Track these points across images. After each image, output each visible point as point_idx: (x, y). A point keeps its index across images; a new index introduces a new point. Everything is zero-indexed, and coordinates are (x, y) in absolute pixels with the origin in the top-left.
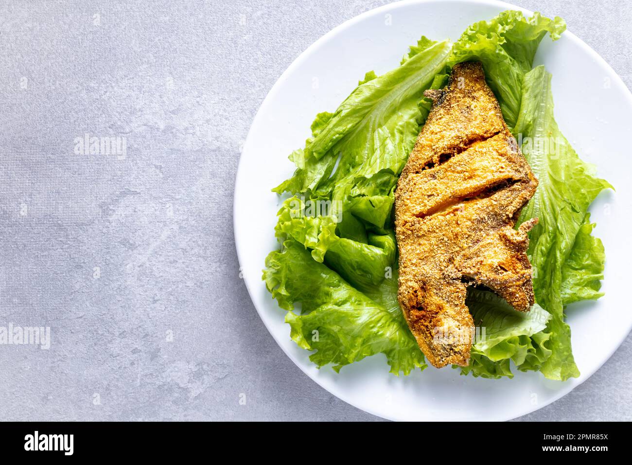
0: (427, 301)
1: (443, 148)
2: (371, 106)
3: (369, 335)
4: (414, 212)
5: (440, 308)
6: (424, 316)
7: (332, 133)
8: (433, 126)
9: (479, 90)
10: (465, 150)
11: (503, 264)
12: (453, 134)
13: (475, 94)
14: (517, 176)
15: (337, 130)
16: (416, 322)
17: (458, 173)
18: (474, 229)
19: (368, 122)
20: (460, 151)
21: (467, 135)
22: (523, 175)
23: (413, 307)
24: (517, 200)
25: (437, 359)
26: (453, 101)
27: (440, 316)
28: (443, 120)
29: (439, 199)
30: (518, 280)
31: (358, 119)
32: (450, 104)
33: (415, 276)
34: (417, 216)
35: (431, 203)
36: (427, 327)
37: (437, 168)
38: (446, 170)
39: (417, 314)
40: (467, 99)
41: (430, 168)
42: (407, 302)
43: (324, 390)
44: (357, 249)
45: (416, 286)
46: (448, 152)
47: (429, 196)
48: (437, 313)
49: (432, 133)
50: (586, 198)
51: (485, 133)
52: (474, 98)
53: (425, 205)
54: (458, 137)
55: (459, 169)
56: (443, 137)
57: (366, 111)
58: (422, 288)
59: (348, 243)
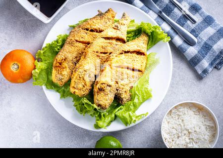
0: (64, 63)
6: (60, 67)
17: (93, 37)
21: (101, 29)
28: (98, 21)
32: (102, 18)
33: (65, 55)
36: (59, 70)
40: (107, 20)
46: (94, 30)
47: (82, 38)
48: (64, 68)
53: (79, 39)
56: (95, 25)
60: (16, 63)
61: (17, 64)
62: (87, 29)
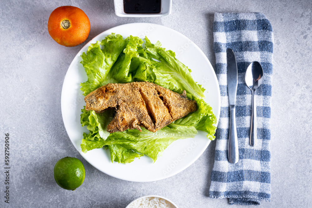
0: (109, 93)
1: (165, 97)
2: (179, 72)
3: (95, 72)
4: (141, 88)
5: (107, 98)
6: (103, 93)
7: (168, 57)
8: (173, 94)
9: (187, 110)
10: (165, 105)
11: (124, 120)
12: (170, 101)
13: (185, 108)
14: (156, 124)
15: (169, 59)
16: (101, 90)
17: (157, 103)
18: (136, 109)
19: (173, 71)
20: (165, 104)
21: (170, 105)
22: (157, 126)
23: (106, 88)
24: (148, 125)
25: (87, 98)
26: (182, 100)
27: (104, 98)
28: (175, 97)
29: (147, 96)
30: (119, 126)
31: (174, 67)
32: (181, 99)
33: (118, 89)
34: (140, 89)
35: (145, 93)
36: (99, 94)
37: (158, 95)
38: (157, 99)
39: (104, 90)
40: (183, 105)
41: (158, 93)
42: (108, 86)
43: (72, 61)
44: (127, 66)
45: (114, 89)
46: (164, 99)
47: (147, 93)
48: (105, 97)
49: (170, 94)
50: (150, 153)
51: (172, 112)
52: (184, 108)
53: (144, 91)
54: (170, 102)
55: (158, 103)
56: (169, 97)
57: (177, 70)
58: (114, 91)
59: (129, 62)
60: (70, 21)
61: (69, 23)
62: (159, 93)
